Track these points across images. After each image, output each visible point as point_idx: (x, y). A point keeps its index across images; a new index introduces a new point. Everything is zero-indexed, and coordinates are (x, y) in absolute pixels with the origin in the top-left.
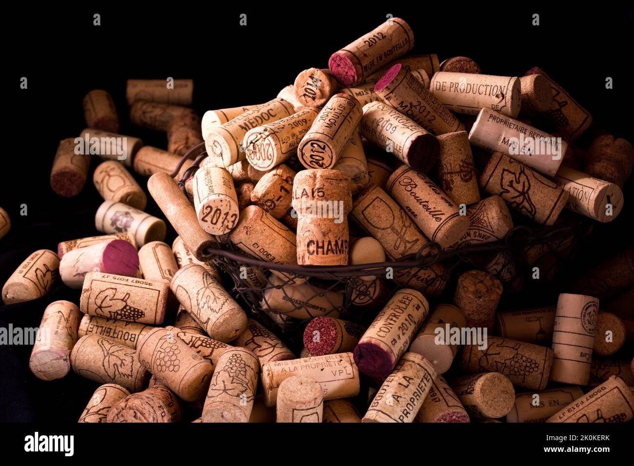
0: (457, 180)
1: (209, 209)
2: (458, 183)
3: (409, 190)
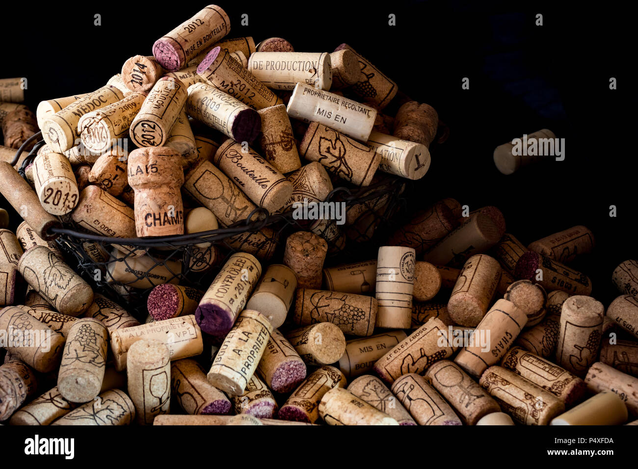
0: (279, 150)
1: (50, 191)
2: (280, 152)
3: (236, 161)
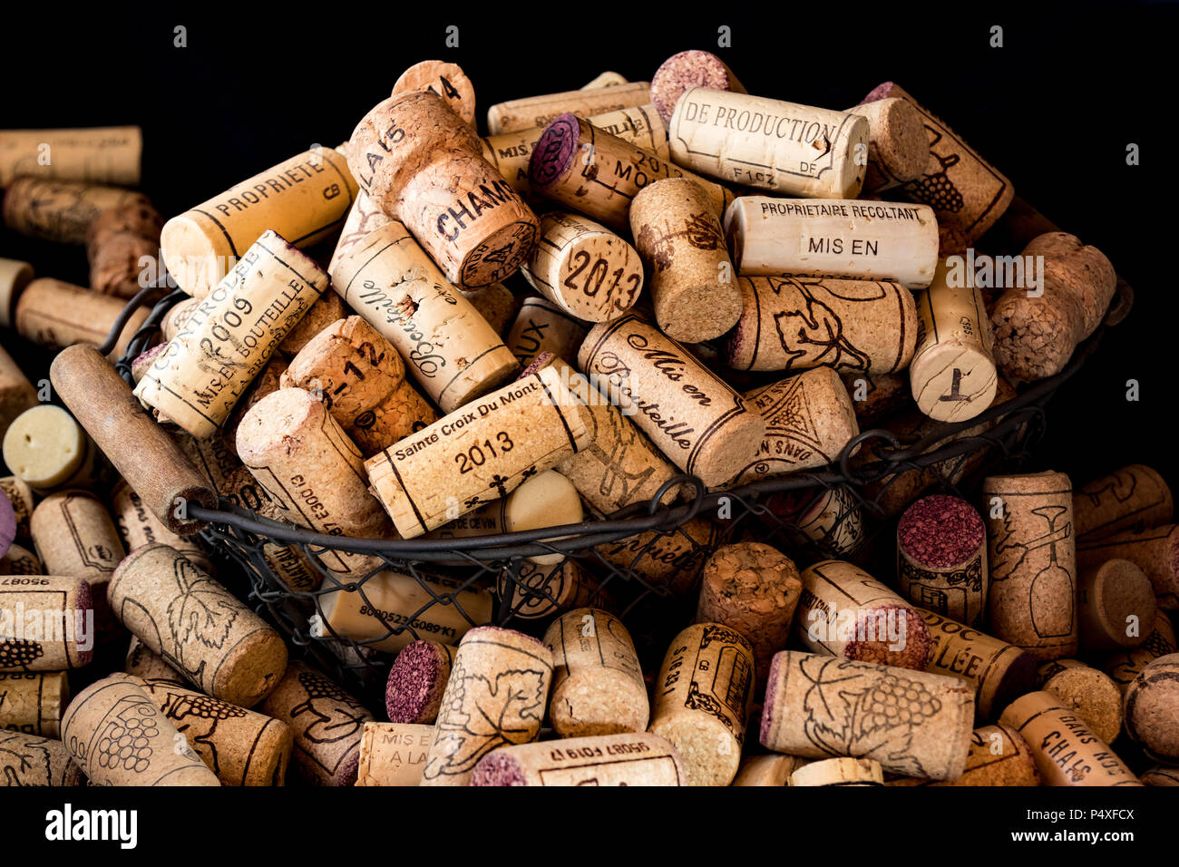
1: (583, 258)
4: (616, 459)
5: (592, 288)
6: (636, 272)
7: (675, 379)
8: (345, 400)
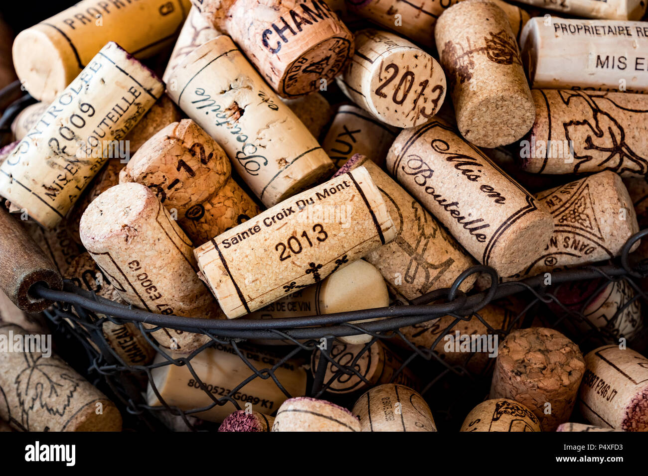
4: (420, 251)
5: (400, 97)
6: (439, 83)
7: (474, 180)
8: (177, 195)
